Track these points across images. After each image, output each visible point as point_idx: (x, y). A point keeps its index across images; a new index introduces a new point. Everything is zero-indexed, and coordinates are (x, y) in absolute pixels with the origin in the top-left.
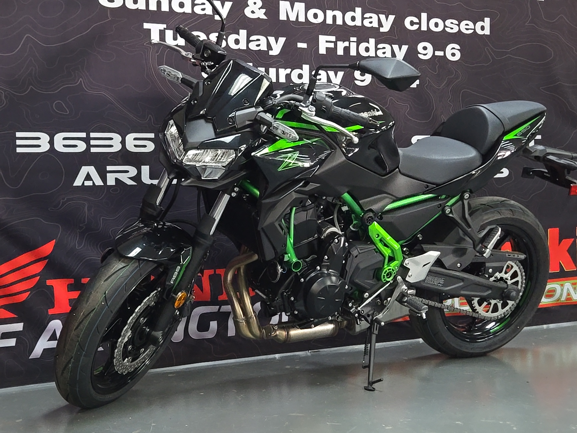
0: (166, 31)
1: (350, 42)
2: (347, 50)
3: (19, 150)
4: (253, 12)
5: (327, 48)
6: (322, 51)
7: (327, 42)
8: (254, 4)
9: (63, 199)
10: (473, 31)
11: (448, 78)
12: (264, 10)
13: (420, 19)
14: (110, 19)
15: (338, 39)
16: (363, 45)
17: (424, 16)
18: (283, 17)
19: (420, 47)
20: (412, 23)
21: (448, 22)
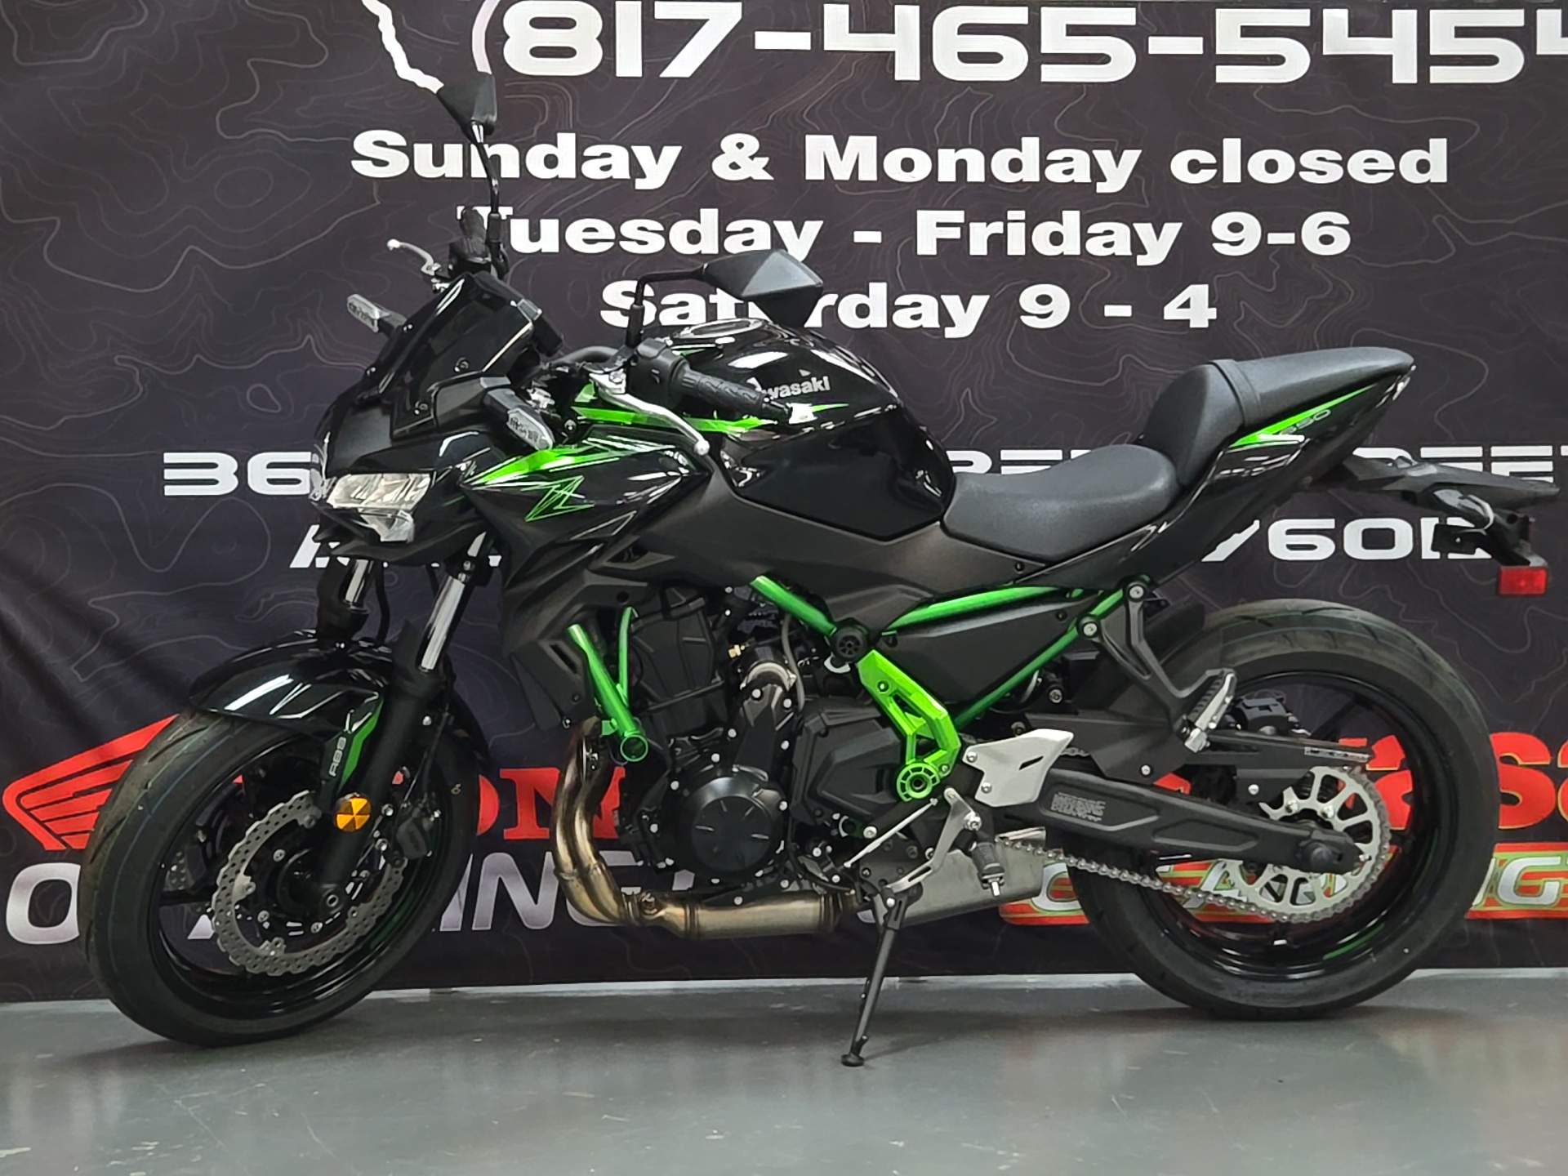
0: (513, 222)
1: (1006, 222)
2: (998, 242)
3: (169, 491)
4: (734, 166)
5: (939, 240)
6: (926, 246)
7: (939, 225)
8: (737, 148)
9: (268, 595)
10: (1391, 174)
11: (1309, 302)
12: (765, 161)
13: (1218, 153)
14: (378, 203)
15: (970, 218)
16: (1044, 230)
17: (1232, 147)
18: (814, 172)
19: (1220, 226)
20: (1194, 166)
21: (1309, 158)
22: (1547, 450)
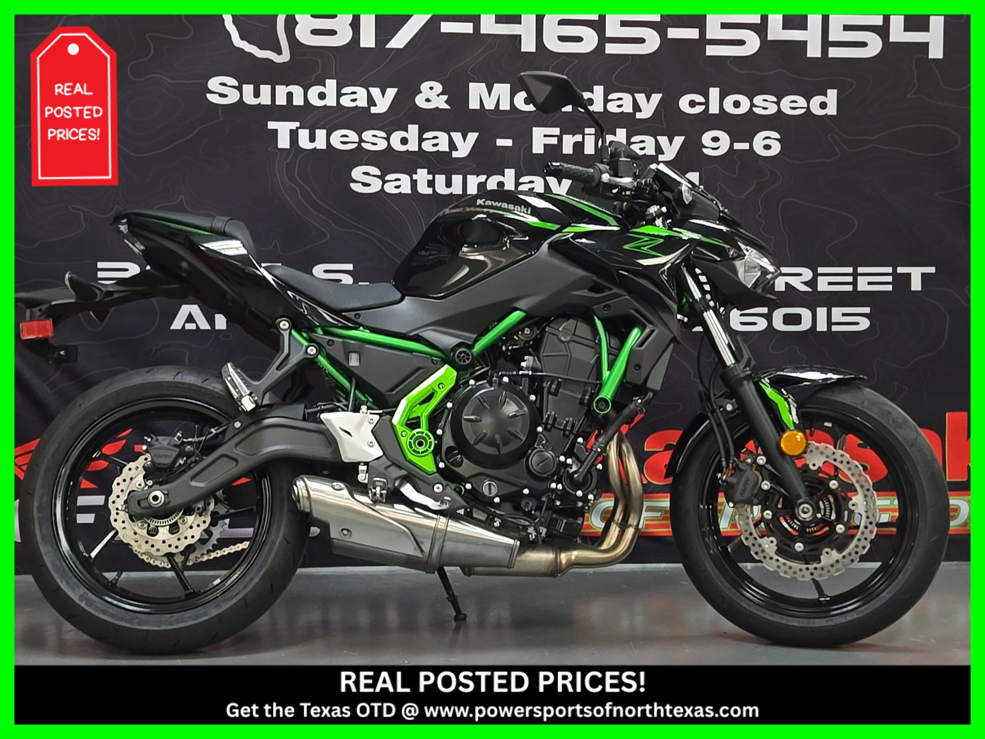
0: (300, 131)
1: (584, 135)
4: (428, 100)
5: (545, 145)
6: (538, 148)
7: (545, 136)
8: (429, 90)
9: (158, 345)
11: (757, 182)
12: (445, 97)
13: (707, 98)
14: (222, 119)
15: (563, 132)
17: (714, 93)
18: (474, 105)
19: (706, 138)
20: (693, 104)
21: (758, 100)
22: (889, 270)
